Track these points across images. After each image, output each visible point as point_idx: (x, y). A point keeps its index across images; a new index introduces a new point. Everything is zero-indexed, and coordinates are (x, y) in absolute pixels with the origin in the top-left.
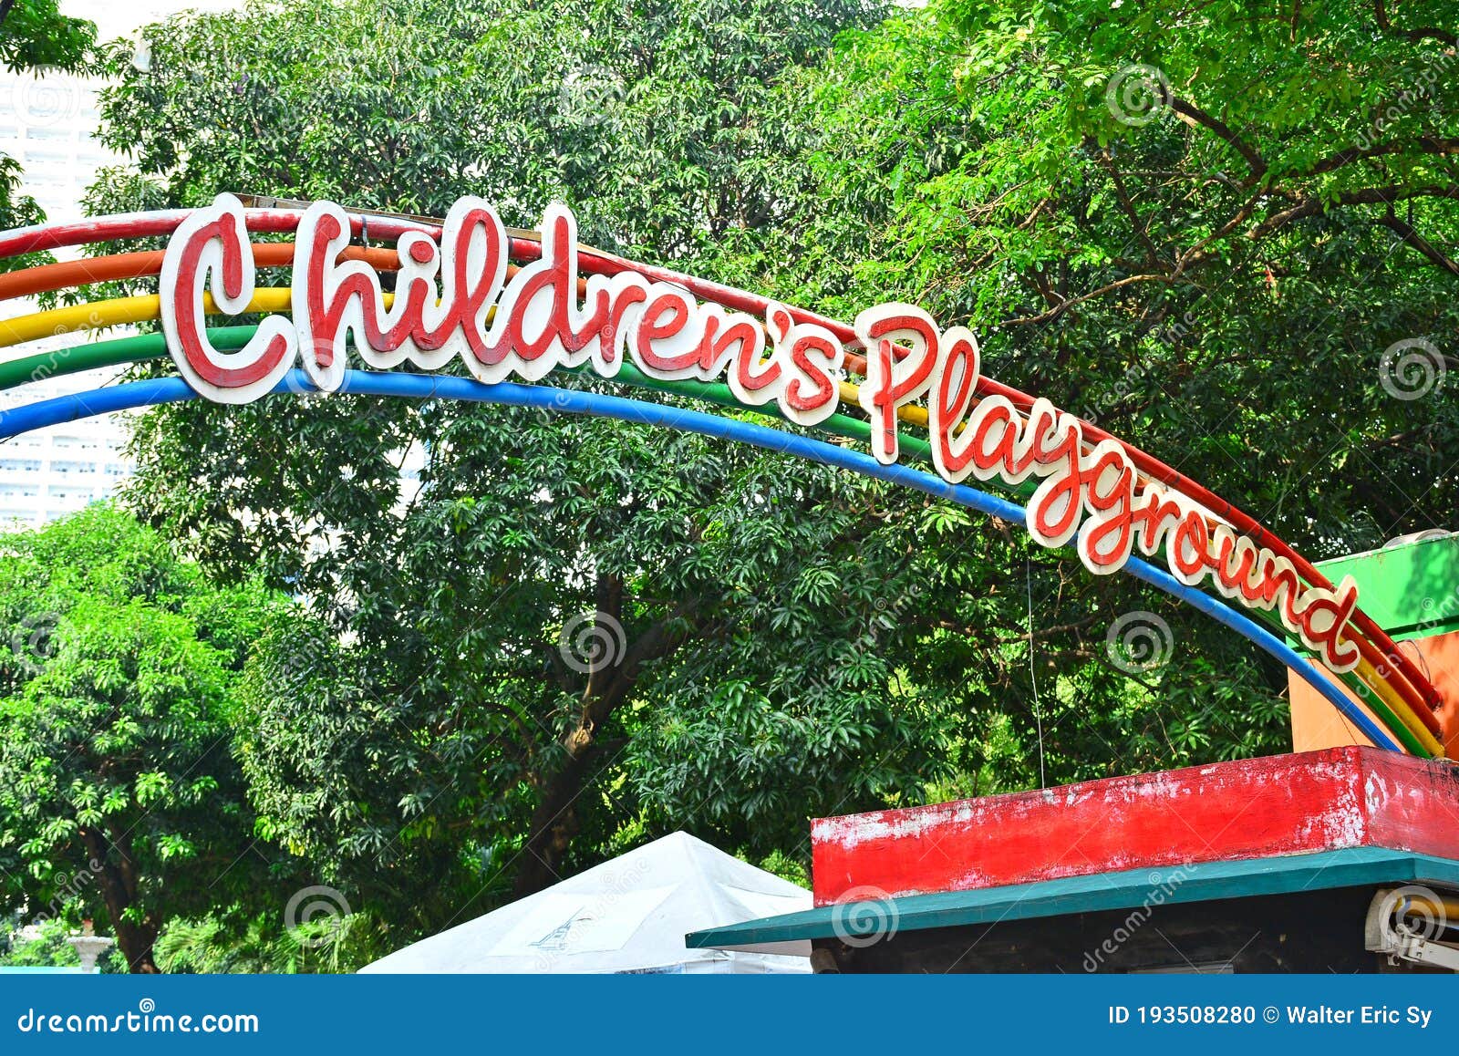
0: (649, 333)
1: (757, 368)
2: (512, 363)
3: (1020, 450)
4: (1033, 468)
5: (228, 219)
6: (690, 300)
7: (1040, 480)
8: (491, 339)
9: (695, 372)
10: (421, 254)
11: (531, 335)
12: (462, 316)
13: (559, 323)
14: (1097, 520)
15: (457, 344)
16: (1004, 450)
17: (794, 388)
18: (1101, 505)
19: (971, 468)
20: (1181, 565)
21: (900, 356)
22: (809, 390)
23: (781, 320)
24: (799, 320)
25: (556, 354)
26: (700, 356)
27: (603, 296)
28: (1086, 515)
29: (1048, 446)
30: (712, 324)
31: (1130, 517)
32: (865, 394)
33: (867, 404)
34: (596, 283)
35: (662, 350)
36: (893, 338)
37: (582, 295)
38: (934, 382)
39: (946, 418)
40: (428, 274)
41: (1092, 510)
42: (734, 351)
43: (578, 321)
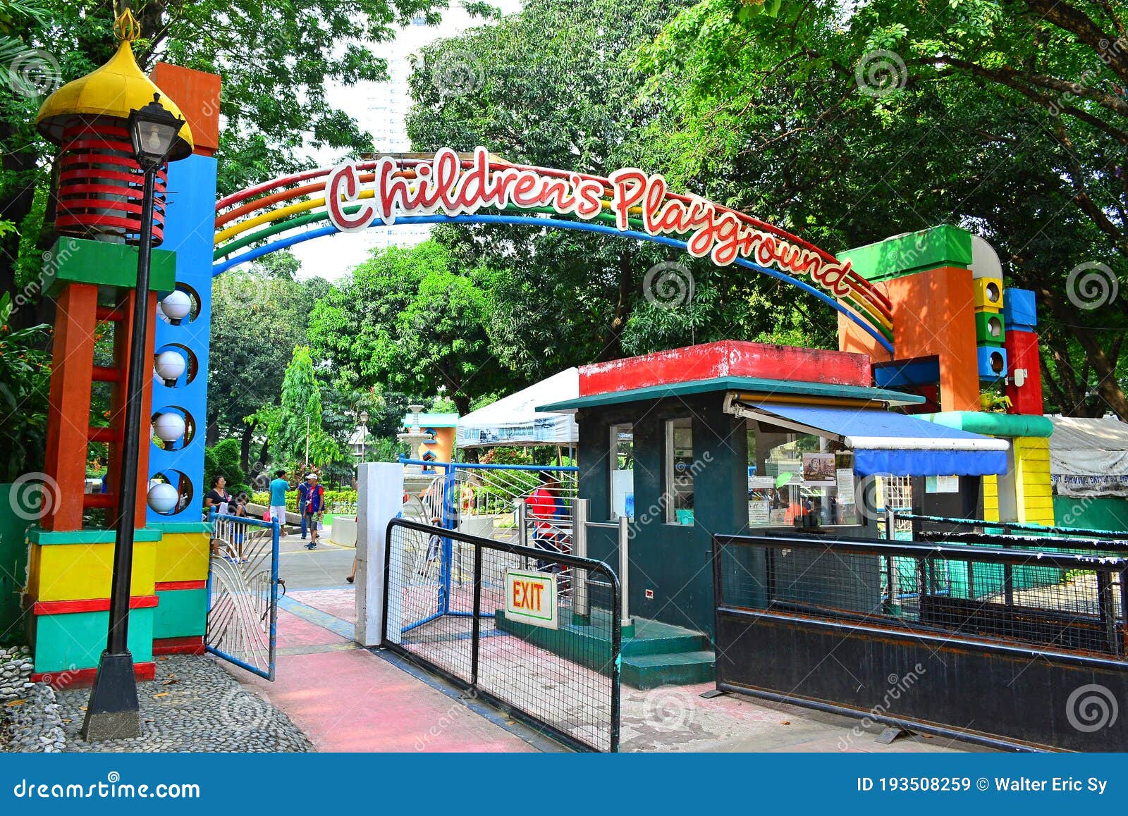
0: (518, 191)
1: (565, 200)
2: (462, 208)
3: (684, 220)
4: (691, 226)
5: (349, 168)
6: (536, 176)
7: (694, 231)
8: (453, 200)
9: (539, 203)
10: (424, 172)
11: (469, 197)
12: (441, 191)
13: (481, 191)
14: (721, 244)
15: (440, 203)
16: (677, 221)
17: (582, 205)
18: (723, 239)
19: (662, 229)
20: (761, 259)
21: (629, 188)
22: (588, 205)
23: (576, 180)
24: (584, 179)
25: (480, 203)
26: (541, 197)
27: (499, 179)
28: (716, 243)
29: (697, 217)
30: (546, 185)
31: (737, 242)
32: (614, 205)
33: (614, 208)
34: (497, 174)
35: (523, 197)
36: (625, 182)
37: (491, 179)
38: (645, 197)
39: (650, 211)
40: (427, 179)
41: (718, 240)
42: (556, 194)
43: (488, 189)
